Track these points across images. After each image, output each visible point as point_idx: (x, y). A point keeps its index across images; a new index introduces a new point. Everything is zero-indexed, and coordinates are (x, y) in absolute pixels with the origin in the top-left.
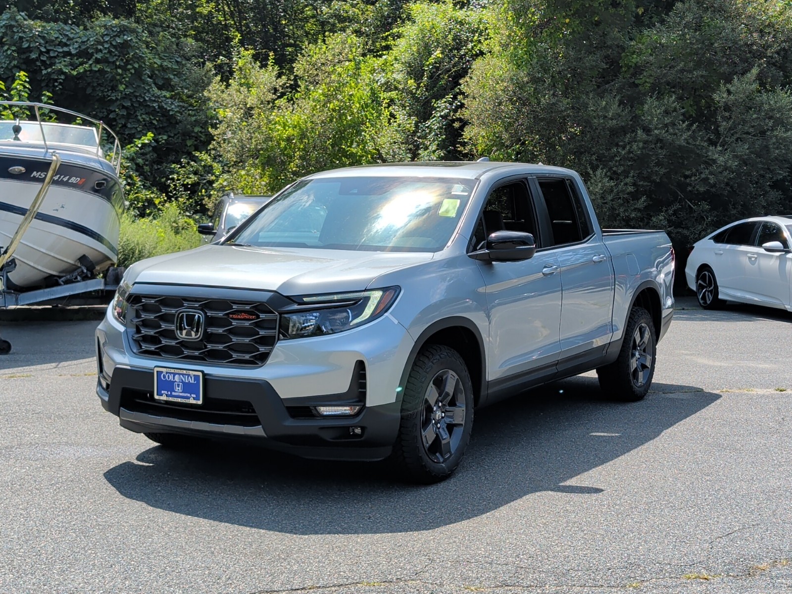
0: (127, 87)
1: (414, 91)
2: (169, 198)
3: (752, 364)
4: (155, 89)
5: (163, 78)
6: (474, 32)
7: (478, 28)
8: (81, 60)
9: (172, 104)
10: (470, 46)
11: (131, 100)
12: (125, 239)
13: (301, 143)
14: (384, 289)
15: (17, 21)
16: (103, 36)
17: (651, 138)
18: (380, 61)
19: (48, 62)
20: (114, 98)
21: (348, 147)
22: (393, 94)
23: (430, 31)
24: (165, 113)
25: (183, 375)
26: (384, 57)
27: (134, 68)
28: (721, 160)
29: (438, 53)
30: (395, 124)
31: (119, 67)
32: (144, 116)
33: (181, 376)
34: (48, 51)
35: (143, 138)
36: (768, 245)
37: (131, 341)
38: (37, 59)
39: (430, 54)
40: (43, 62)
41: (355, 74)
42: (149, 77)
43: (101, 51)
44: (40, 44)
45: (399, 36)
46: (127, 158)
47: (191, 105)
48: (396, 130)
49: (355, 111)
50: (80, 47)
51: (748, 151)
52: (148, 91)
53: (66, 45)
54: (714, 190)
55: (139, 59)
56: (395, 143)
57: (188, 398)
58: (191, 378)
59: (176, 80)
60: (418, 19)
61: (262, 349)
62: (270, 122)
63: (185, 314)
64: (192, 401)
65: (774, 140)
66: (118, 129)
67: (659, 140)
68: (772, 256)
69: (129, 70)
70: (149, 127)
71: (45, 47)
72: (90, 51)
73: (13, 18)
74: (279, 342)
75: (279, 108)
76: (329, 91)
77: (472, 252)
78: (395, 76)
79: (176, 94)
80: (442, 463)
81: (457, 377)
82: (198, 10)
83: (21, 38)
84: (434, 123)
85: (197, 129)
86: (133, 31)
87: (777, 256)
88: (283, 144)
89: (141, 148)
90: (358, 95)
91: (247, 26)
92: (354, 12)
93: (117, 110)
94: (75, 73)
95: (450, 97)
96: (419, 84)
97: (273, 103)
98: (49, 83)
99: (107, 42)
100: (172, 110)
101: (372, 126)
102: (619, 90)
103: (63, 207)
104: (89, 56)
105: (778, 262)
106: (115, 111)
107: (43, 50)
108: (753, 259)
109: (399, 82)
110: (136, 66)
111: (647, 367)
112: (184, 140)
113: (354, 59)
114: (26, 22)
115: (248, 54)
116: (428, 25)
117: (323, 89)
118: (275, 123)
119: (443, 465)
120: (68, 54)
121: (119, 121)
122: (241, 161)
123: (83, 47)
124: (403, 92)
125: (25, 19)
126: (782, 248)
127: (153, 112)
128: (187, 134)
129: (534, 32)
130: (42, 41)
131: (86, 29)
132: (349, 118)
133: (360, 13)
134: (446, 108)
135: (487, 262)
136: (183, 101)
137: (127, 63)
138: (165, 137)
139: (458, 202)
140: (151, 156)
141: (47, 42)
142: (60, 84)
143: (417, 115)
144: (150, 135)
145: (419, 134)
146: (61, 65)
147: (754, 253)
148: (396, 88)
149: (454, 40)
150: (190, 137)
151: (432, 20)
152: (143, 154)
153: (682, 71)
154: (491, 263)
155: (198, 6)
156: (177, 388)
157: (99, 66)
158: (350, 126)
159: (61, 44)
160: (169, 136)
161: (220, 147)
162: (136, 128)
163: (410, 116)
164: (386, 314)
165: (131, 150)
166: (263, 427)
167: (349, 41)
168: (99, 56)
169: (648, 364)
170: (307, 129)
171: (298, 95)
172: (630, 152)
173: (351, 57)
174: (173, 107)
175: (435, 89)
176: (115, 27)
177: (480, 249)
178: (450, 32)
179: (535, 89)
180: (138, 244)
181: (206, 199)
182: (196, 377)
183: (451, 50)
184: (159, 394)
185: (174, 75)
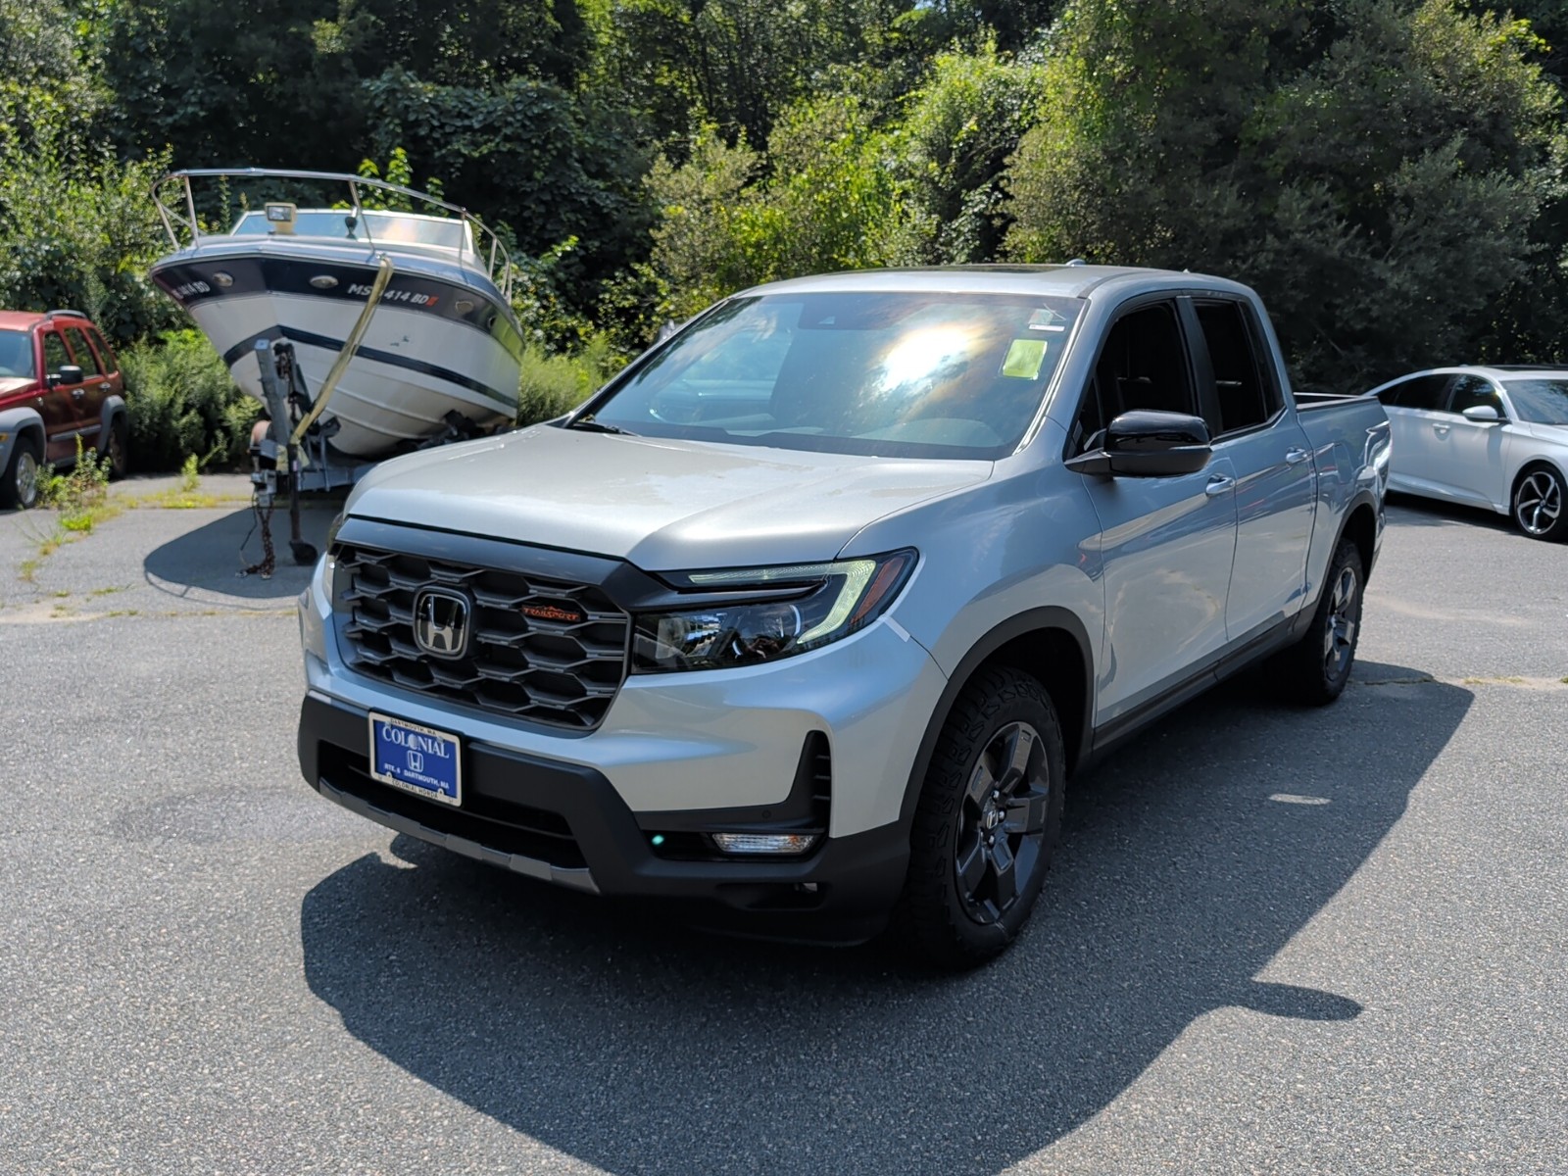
0: (546, 174)
1: (937, 179)
2: (597, 327)
3: (1487, 617)
4: (585, 178)
5: (597, 164)
6: (1022, 97)
7: (1028, 93)
8: (486, 137)
9: (607, 197)
10: (1016, 115)
11: (551, 192)
12: (531, 384)
13: (776, 250)
14: (880, 558)
15: (401, 84)
16: (514, 103)
17: (1286, 247)
18: (891, 138)
19: (442, 141)
20: (529, 190)
21: (842, 256)
22: (908, 183)
23: (961, 94)
24: (596, 209)
25: (423, 736)
26: (896, 133)
27: (556, 148)
28: (1394, 281)
29: (971, 125)
30: (909, 225)
31: (536, 146)
32: (569, 215)
33: (420, 738)
34: (442, 126)
35: (564, 243)
36: (1471, 411)
37: (341, 638)
38: (428, 136)
39: (960, 127)
40: (436, 141)
41: (854, 150)
42: (577, 161)
43: (511, 124)
44: (432, 116)
45: (919, 100)
46: (545, 272)
47: (635, 201)
48: (910, 235)
49: (853, 204)
50: (485, 119)
51: (1435, 269)
52: (575, 180)
53: (467, 117)
54: (1375, 326)
55: (563, 135)
56: (908, 251)
57: (434, 789)
58: (439, 745)
59: (614, 165)
60: (944, 76)
61: (593, 691)
62: (734, 220)
63: (432, 595)
64: (441, 797)
65: (1479, 251)
66: (534, 232)
67: (1297, 249)
68: (1477, 428)
69: (549, 151)
70: (574, 229)
71: (439, 120)
72: (497, 124)
73: (395, 79)
74: (630, 677)
75: (747, 199)
76: (817, 175)
77: (1074, 456)
78: (909, 158)
79: (614, 185)
80: (997, 921)
81: (1034, 733)
82: (657, 81)
83: (407, 107)
84: (964, 223)
85: (638, 233)
86: (556, 97)
87: (1485, 429)
88: (750, 251)
89: (562, 258)
90: (858, 182)
91: (719, 101)
92: (858, 78)
93: (533, 206)
94: (476, 154)
95: (987, 186)
96: (943, 169)
97: (738, 192)
98: (442, 169)
99: (519, 112)
100: (606, 206)
101: (877, 226)
102: (1238, 175)
103: (405, 340)
104: (495, 131)
105: (1486, 438)
106: (530, 208)
107: (436, 123)
108: (1442, 432)
109: (916, 167)
110: (559, 145)
111: (1347, 643)
112: (623, 248)
113: (853, 128)
114: (412, 86)
115: (709, 128)
116: (960, 85)
117: (809, 174)
118: (741, 221)
119: (999, 925)
120: (470, 128)
121: (536, 221)
122: (693, 277)
123: (489, 120)
124: (921, 181)
125: (413, 81)
126: (1496, 417)
127: (579, 208)
128: (627, 240)
129: (1113, 91)
130: (434, 112)
131: (493, 94)
132: (845, 215)
133: (865, 79)
134: (982, 202)
135: (1104, 476)
136: (625, 196)
137: (547, 140)
138: (597, 244)
139: (1044, 347)
140: (578, 269)
141: (441, 113)
142: (458, 169)
143: (939, 213)
144: (574, 239)
145: (941, 240)
146: (459, 145)
147: (1444, 423)
148: (911, 176)
149: (995, 107)
150: (632, 244)
151: (966, 79)
152: (567, 267)
153: (1338, 146)
154: (1112, 480)
155: (658, 76)
156: (413, 764)
157: (508, 146)
158: (844, 228)
159: (460, 115)
160: (602, 243)
161: (665, 255)
162: (557, 231)
163: (929, 213)
164: (882, 619)
165: (547, 261)
166: (590, 871)
167: (847, 103)
168: (508, 131)
169: (1348, 638)
170: (784, 230)
171: (773, 182)
172: (1253, 267)
173: (848, 126)
174: (608, 202)
175: (966, 177)
176: (532, 91)
177: (1090, 449)
178: (989, 97)
179: (1113, 171)
180: (550, 391)
181: (645, 329)
182: (449, 746)
183: (990, 123)
184: (379, 770)
185: (613, 159)
